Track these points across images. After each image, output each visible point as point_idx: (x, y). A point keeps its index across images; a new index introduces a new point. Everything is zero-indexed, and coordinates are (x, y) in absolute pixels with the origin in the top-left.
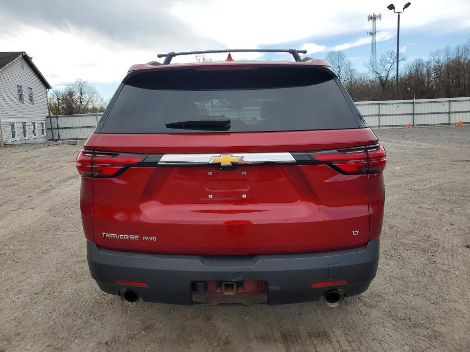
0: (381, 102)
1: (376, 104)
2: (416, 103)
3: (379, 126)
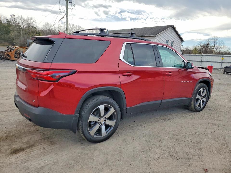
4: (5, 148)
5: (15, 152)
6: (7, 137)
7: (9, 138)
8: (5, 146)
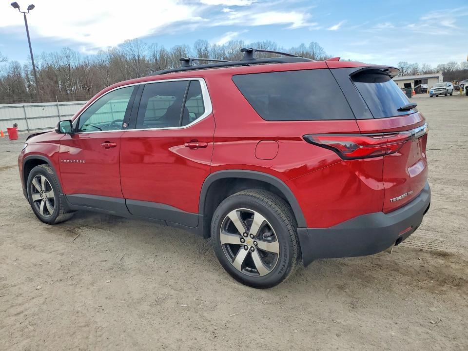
0: (25, 104)
1: (20, 107)
2: (60, 105)
3: (28, 130)
4: (457, 267)
5: (444, 255)
6: (444, 282)
7: (441, 279)
8: (455, 269)
